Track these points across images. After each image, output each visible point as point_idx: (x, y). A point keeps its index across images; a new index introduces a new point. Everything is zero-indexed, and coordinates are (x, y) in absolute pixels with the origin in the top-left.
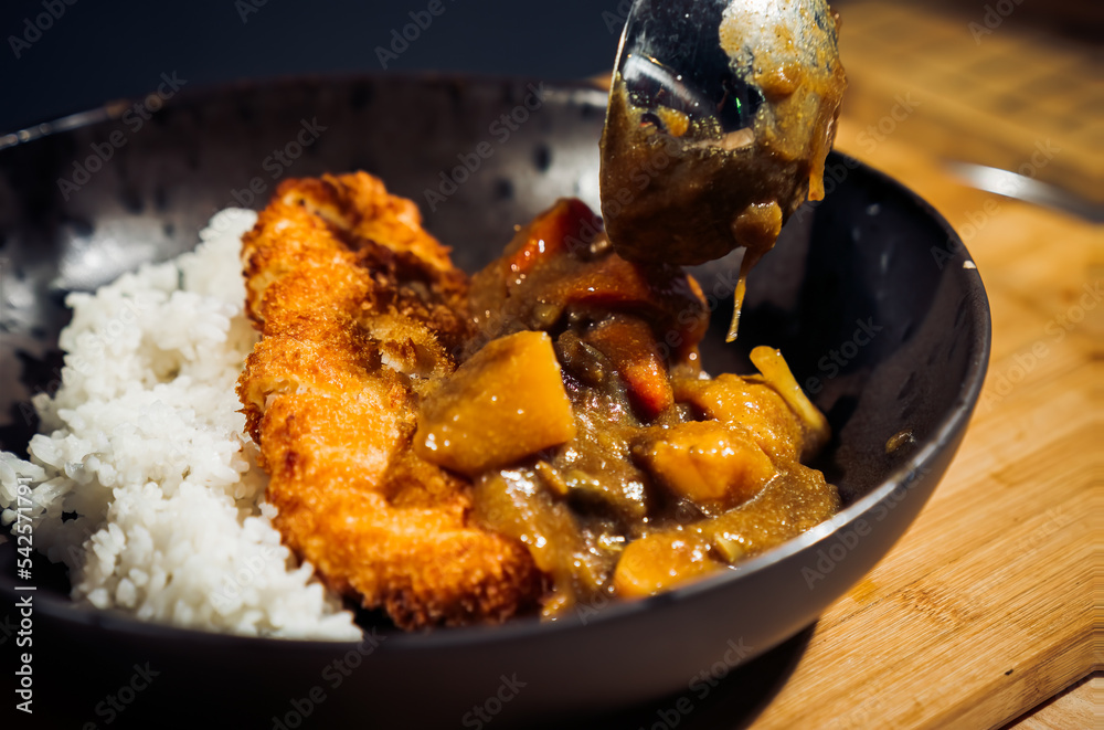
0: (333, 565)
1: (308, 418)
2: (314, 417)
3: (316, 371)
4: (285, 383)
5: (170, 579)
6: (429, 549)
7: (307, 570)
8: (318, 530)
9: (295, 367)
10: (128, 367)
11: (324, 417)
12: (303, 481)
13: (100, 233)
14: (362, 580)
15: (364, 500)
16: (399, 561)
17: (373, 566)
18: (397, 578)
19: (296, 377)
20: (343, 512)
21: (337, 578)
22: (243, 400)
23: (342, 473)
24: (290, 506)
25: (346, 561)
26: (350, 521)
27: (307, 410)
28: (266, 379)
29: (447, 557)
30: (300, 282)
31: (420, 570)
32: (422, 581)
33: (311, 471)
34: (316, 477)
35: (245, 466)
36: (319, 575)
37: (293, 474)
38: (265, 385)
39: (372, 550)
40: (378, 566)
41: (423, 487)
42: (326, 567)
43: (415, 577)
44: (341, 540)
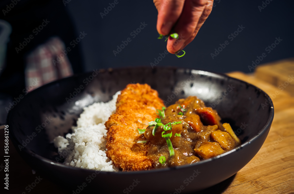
0: (116, 162)
1: (117, 130)
2: (118, 130)
3: (121, 121)
4: (114, 123)
6: (137, 160)
7: (111, 162)
8: (114, 154)
9: (116, 120)
11: (120, 131)
12: (113, 143)
14: (122, 165)
15: (125, 148)
16: (130, 162)
17: (124, 162)
18: (129, 165)
19: (117, 122)
20: (120, 150)
21: (117, 164)
22: (106, 127)
23: (121, 142)
24: (110, 148)
25: (119, 161)
26: (121, 152)
27: (117, 129)
28: (111, 122)
29: (140, 162)
31: (134, 164)
32: (135, 166)
33: (115, 141)
36: (113, 163)
37: (111, 142)
38: (110, 124)
39: (124, 159)
41: (139, 147)
42: (115, 162)
43: (133, 166)
44: (118, 156)
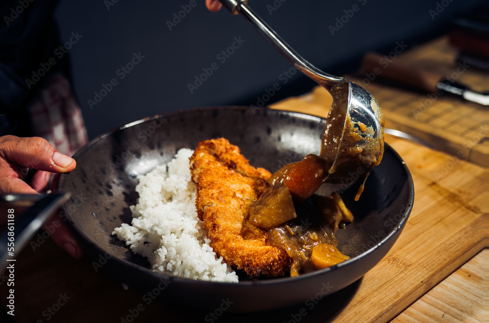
0: (229, 257)
1: (218, 213)
2: (219, 213)
3: (218, 199)
4: (210, 203)
5: (182, 262)
6: (257, 252)
7: (221, 259)
8: (224, 247)
9: (212, 198)
10: (158, 198)
11: (222, 213)
12: (218, 232)
13: (143, 157)
14: (237, 261)
15: (237, 238)
16: (248, 256)
17: (240, 257)
18: (248, 261)
19: (213, 201)
20: (231, 241)
21: (230, 261)
22: (197, 208)
23: (229, 230)
24: (216, 240)
25: (233, 256)
26: (233, 244)
27: (217, 211)
28: (204, 202)
29: (262, 255)
30: (209, 172)
31: (254, 258)
32: (255, 261)
33: (221, 229)
34: (222, 231)
35: (199, 228)
36: (225, 261)
37: (215, 230)
38: (204, 204)
39: (240, 253)
40: (242, 257)
41: (253, 233)
42: (226, 258)
43: (253, 260)
44: (231, 250)
